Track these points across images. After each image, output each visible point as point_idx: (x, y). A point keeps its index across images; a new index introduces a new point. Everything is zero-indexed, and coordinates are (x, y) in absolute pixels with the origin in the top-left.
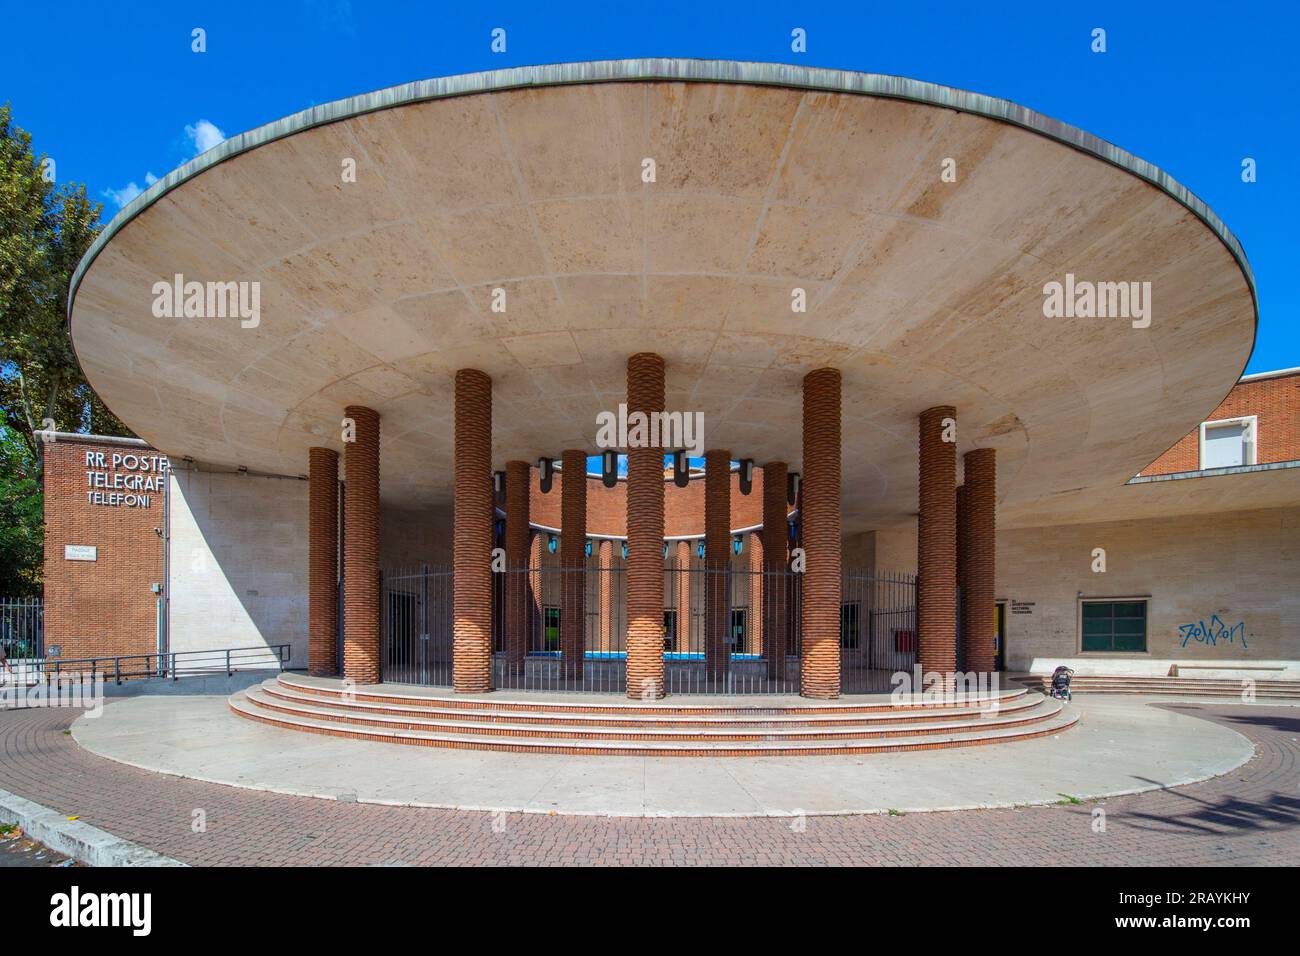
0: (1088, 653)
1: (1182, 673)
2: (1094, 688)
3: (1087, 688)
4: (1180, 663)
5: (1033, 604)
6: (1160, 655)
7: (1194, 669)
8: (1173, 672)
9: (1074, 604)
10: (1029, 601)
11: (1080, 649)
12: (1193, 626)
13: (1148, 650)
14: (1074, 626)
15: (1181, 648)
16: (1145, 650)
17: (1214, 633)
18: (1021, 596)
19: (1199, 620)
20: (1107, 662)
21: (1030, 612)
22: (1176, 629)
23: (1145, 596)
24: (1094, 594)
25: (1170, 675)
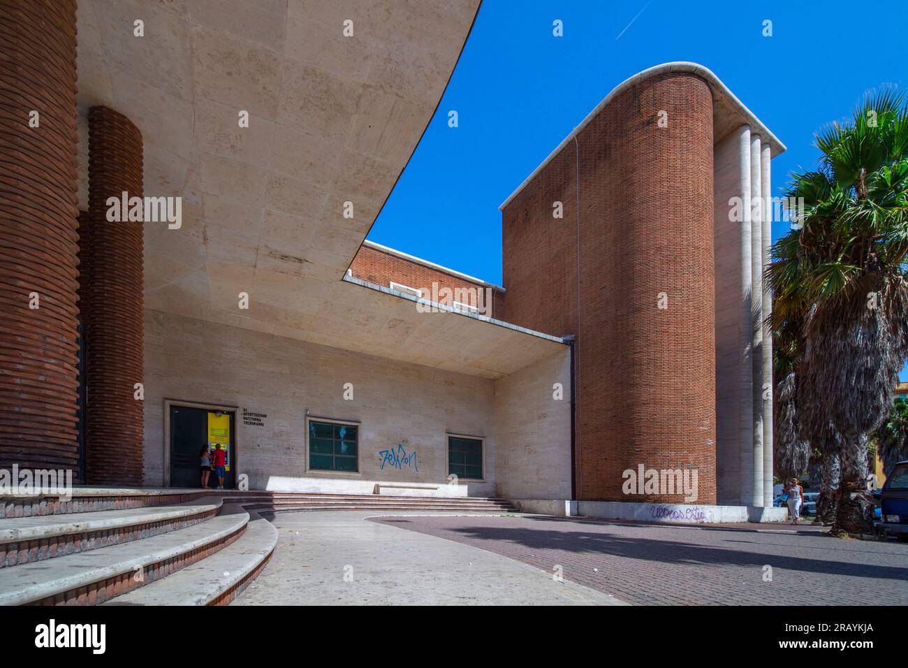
0: (315, 472)
1: (383, 491)
2: (319, 504)
3: (313, 504)
4: (381, 483)
5: (265, 416)
6: (368, 477)
7: (390, 489)
8: (376, 491)
9: (303, 421)
10: (261, 413)
11: (308, 467)
12: (388, 451)
13: (360, 471)
14: (303, 445)
15: (381, 470)
16: (357, 471)
17: (400, 458)
18: (253, 405)
19: (391, 447)
20: (330, 481)
21: (262, 425)
22: (377, 454)
23: (358, 422)
24: (319, 414)
25: (374, 493)
